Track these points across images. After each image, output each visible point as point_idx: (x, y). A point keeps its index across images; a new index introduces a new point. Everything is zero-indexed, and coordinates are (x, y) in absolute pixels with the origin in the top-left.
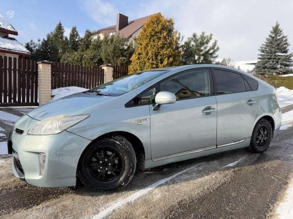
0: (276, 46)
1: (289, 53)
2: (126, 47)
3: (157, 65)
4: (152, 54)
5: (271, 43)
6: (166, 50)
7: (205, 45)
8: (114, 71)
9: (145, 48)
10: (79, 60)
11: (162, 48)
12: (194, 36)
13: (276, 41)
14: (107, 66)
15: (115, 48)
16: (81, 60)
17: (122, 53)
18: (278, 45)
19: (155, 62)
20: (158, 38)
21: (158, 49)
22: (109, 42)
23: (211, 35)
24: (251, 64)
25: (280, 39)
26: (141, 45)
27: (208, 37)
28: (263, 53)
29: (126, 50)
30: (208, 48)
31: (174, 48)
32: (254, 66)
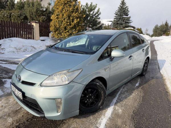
0: (123, 12)
1: (129, 16)
2: (44, 9)
3: (70, 23)
4: (67, 16)
5: (120, 10)
6: (75, 14)
7: (93, 11)
8: (40, 26)
9: (61, 12)
10: (9, 16)
11: (72, 12)
12: (87, 4)
13: (123, 9)
14: (36, 22)
15: (37, 9)
16: (10, 17)
17: (42, 14)
18: (124, 11)
19: (68, 21)
20: (69, 5)
21: (70, 13)
22: (31, 5)
23: (96, 5)
24: (110, 21)
25: (125, 8)
26: (58, 9)
27: (94, 5)
28: (116, 16)
29: (44, 12)
30: (95, 13)
31: (80, 12)
32: (111, 23)
